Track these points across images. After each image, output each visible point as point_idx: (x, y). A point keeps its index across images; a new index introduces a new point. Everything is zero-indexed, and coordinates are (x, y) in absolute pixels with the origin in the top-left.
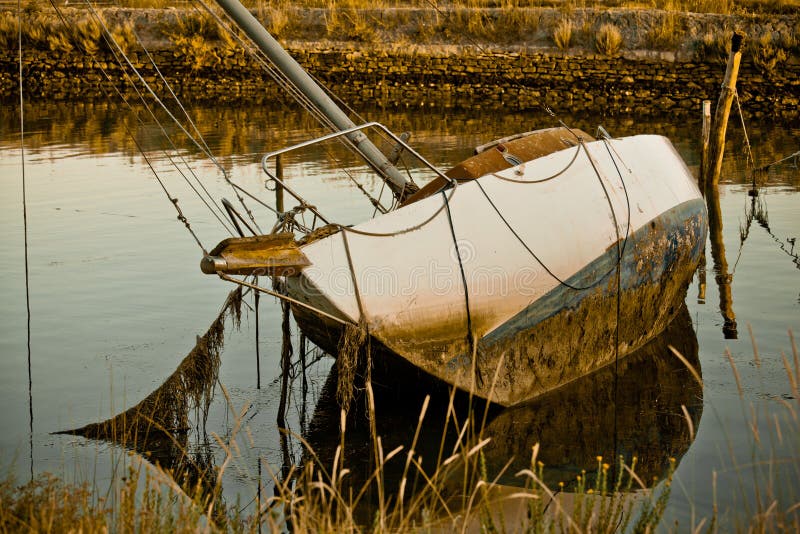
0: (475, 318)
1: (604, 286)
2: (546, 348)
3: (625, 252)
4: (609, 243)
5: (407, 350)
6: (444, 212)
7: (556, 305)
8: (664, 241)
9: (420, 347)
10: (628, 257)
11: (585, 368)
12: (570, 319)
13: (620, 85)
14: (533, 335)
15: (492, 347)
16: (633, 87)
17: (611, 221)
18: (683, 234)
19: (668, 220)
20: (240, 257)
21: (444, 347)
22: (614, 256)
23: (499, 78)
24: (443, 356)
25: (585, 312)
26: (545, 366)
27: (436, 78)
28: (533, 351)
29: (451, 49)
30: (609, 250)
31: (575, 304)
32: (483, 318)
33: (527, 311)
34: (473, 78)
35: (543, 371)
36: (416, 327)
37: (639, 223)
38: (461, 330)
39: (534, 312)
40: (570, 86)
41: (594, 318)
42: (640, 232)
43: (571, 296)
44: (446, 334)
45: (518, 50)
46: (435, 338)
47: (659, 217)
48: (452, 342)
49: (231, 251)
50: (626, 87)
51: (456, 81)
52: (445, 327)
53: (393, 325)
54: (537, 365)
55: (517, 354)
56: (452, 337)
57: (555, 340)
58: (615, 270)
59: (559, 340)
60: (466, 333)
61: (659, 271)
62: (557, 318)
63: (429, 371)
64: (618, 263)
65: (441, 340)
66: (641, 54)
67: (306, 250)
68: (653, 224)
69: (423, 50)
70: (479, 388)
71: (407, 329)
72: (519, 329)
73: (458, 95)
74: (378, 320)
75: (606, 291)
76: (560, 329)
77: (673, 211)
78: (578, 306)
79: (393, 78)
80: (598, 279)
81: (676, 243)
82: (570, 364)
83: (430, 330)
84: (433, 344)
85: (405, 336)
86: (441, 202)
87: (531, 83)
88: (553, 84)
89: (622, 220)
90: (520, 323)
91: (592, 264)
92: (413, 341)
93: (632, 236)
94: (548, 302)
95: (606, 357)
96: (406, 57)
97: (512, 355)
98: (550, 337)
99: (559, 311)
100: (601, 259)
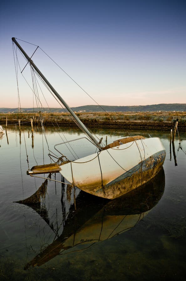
0: (104, 181)
1: (138, 171)
2: (123, 186)
3: (143, 163)
4: (139, 162)
5: (85, 189)
6: (98, 157)
7: (125, 176)
8: (153, 160)
9: (88, 188)
10: (144, 164)
11: (134, 187)
12: (129, 179)
13: (163, 126)
14: (119, 183)
15: (109, 187)
16: (165, 126)
17: (140, 157)
18: (158, 158)
19: (155, 156)
20: (38, 170)
21: (95, 188)
22: (140, 165)
23: (146, 125)
24: (95, 190)
25: (133, 177)
26: (123, 189)
27: (138, 125)
28: (120, 186)
29: (140, 121)
30: (139, 163)
31: (131, 175)
32: (106, 181)
33: (118, 178)
34: (143, 125)
35: (122, 190)
36: (88, 184)
37: (147, 157)
38: (100, 184)
39: (120, 178)
40: (156, 126)
41: (136, 178)
42: (147, 159)
43: (129, 174)
44: (96, 185)
45: (149, 121)
46: (93, 186)
47: (152, 155)
48: (98, 186)
49: (36, 169)
50: (164, 126)
51: (141, 125)
52: (96, 183)
53: (82, 184)
54: (121, 189)
55: (115, 187)
56: (97, 185)
57: (125, 183)
58: (141, 167)
59: (127, 183)
60: (101, 184)
61: (152, 166)
62: (126, 179)
63: (91, 194)
64: (141, 166)
65: (95, 186)
66: (166, 122)
67: (61, 167)
68: (151, 157)
69: (136, 121)
70: (104, 196)
71: (85, 184)
72: (116, 182)
73: (141, 127)
74: (77, 182)
75: (139, 172)
76: (127, 181)
77: (156, 154)
78: (131, 176)
79: (132, 125)
80: (136, 170)
81: (156, 160)
82: (130, 188)
83: (92, 184)
84: (92, 187)
85: (85, 186)
86: (97, 155)
87: (151, 126)
88: (154, 126)
89: (143, 157)
90: (116, 181)
91: (135, 167)
92: (87, 187)
93: (145, 160)
94: (123, 175)
95: (139, 185)
96: (134, 122)
97: (114, 188)
98: (124, 183)
99: (126, 177)
100: (137, 165)
